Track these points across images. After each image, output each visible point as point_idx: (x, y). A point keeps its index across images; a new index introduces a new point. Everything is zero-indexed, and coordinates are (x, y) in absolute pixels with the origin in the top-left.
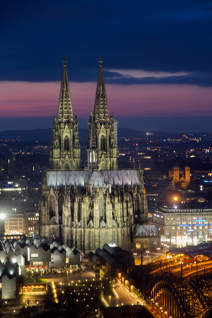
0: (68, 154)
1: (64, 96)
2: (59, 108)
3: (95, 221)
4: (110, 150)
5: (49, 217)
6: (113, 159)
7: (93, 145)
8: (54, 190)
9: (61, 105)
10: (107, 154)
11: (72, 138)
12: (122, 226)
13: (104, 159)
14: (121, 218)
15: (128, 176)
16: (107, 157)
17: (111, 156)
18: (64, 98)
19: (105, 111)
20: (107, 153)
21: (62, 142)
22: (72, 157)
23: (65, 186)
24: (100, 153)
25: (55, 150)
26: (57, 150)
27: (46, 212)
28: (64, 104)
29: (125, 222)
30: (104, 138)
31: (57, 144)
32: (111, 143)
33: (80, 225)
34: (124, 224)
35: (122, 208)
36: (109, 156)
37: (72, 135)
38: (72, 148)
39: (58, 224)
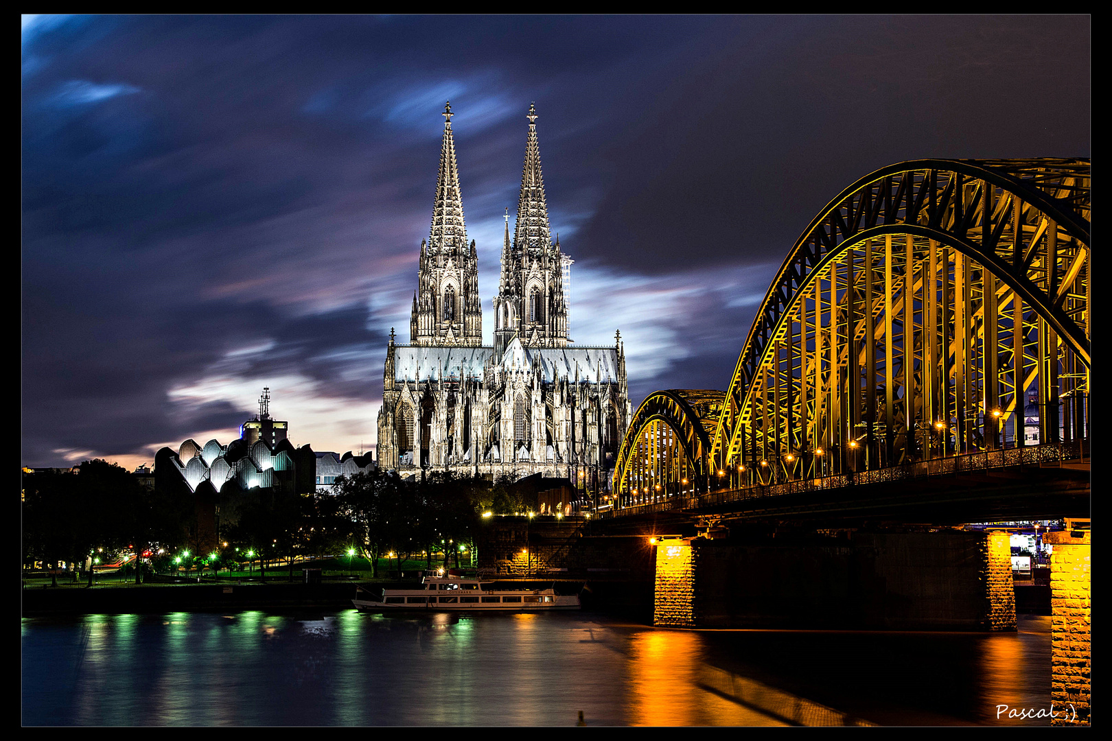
0: (453, 328)
1: (446, 194)
2: (434, 223)
3: (503, 446)
4: (551, 320)
5: (397, 450)
6: (559, 340)
7: (507, 288)
8: (412, 390)
9: (439, 215)
10: (544, 329)
11: (462, 290)
12: (571, 461)
13: (537, 340)
14: (567, 441)
15: (590, 362)
16: (544, 336)
17: (555, 335)
18: (445, 198)
19: (540, 229)
20: (545, 327)
21: (440, 299)
22: (462, 334)
23: (437, 382)
24: (528, 327)
25: (423, 318)
26: (427, 317)
27: (390, 439)
28: (444, 212)
29: (577, 455)
30: (537, 292)
31: (427, 303)
32: (553, 304)
33: (468, 459)
34: (574, 459)
35: (570, 418)
36: (550, 334)
37: (462, 283)
38: (462, 314)
39: (418, 468)
